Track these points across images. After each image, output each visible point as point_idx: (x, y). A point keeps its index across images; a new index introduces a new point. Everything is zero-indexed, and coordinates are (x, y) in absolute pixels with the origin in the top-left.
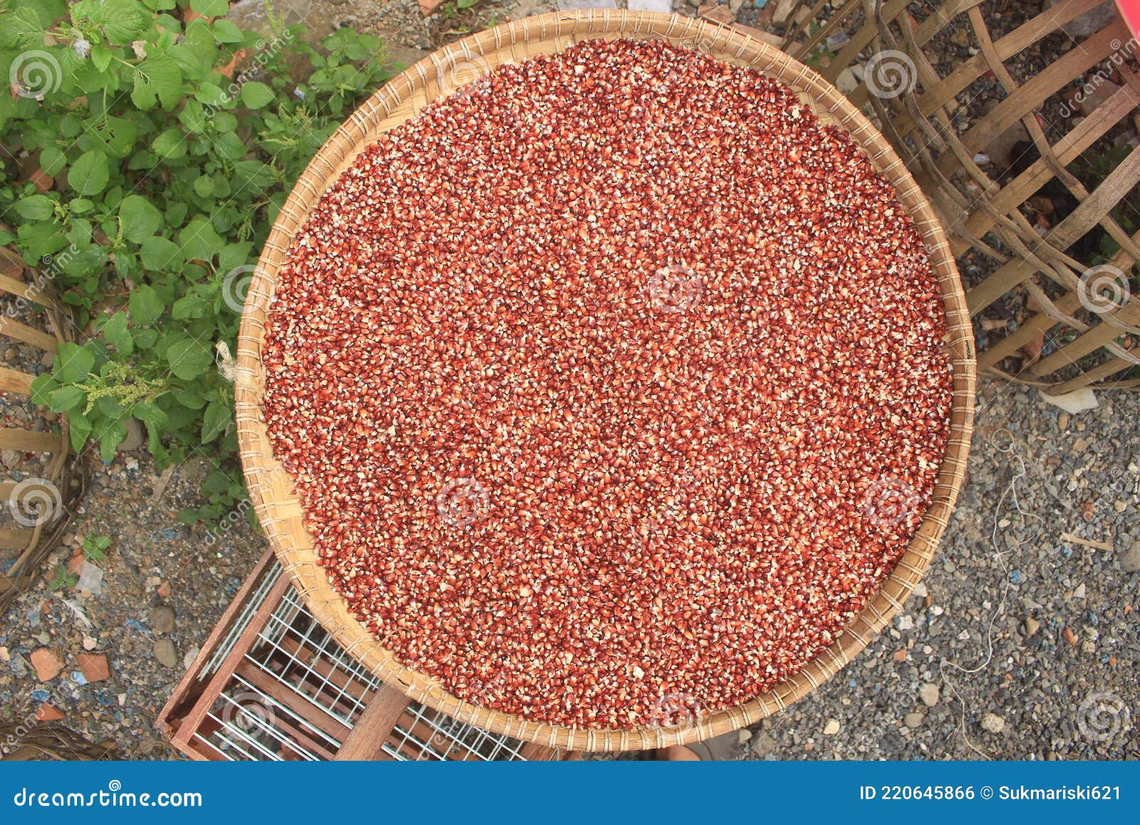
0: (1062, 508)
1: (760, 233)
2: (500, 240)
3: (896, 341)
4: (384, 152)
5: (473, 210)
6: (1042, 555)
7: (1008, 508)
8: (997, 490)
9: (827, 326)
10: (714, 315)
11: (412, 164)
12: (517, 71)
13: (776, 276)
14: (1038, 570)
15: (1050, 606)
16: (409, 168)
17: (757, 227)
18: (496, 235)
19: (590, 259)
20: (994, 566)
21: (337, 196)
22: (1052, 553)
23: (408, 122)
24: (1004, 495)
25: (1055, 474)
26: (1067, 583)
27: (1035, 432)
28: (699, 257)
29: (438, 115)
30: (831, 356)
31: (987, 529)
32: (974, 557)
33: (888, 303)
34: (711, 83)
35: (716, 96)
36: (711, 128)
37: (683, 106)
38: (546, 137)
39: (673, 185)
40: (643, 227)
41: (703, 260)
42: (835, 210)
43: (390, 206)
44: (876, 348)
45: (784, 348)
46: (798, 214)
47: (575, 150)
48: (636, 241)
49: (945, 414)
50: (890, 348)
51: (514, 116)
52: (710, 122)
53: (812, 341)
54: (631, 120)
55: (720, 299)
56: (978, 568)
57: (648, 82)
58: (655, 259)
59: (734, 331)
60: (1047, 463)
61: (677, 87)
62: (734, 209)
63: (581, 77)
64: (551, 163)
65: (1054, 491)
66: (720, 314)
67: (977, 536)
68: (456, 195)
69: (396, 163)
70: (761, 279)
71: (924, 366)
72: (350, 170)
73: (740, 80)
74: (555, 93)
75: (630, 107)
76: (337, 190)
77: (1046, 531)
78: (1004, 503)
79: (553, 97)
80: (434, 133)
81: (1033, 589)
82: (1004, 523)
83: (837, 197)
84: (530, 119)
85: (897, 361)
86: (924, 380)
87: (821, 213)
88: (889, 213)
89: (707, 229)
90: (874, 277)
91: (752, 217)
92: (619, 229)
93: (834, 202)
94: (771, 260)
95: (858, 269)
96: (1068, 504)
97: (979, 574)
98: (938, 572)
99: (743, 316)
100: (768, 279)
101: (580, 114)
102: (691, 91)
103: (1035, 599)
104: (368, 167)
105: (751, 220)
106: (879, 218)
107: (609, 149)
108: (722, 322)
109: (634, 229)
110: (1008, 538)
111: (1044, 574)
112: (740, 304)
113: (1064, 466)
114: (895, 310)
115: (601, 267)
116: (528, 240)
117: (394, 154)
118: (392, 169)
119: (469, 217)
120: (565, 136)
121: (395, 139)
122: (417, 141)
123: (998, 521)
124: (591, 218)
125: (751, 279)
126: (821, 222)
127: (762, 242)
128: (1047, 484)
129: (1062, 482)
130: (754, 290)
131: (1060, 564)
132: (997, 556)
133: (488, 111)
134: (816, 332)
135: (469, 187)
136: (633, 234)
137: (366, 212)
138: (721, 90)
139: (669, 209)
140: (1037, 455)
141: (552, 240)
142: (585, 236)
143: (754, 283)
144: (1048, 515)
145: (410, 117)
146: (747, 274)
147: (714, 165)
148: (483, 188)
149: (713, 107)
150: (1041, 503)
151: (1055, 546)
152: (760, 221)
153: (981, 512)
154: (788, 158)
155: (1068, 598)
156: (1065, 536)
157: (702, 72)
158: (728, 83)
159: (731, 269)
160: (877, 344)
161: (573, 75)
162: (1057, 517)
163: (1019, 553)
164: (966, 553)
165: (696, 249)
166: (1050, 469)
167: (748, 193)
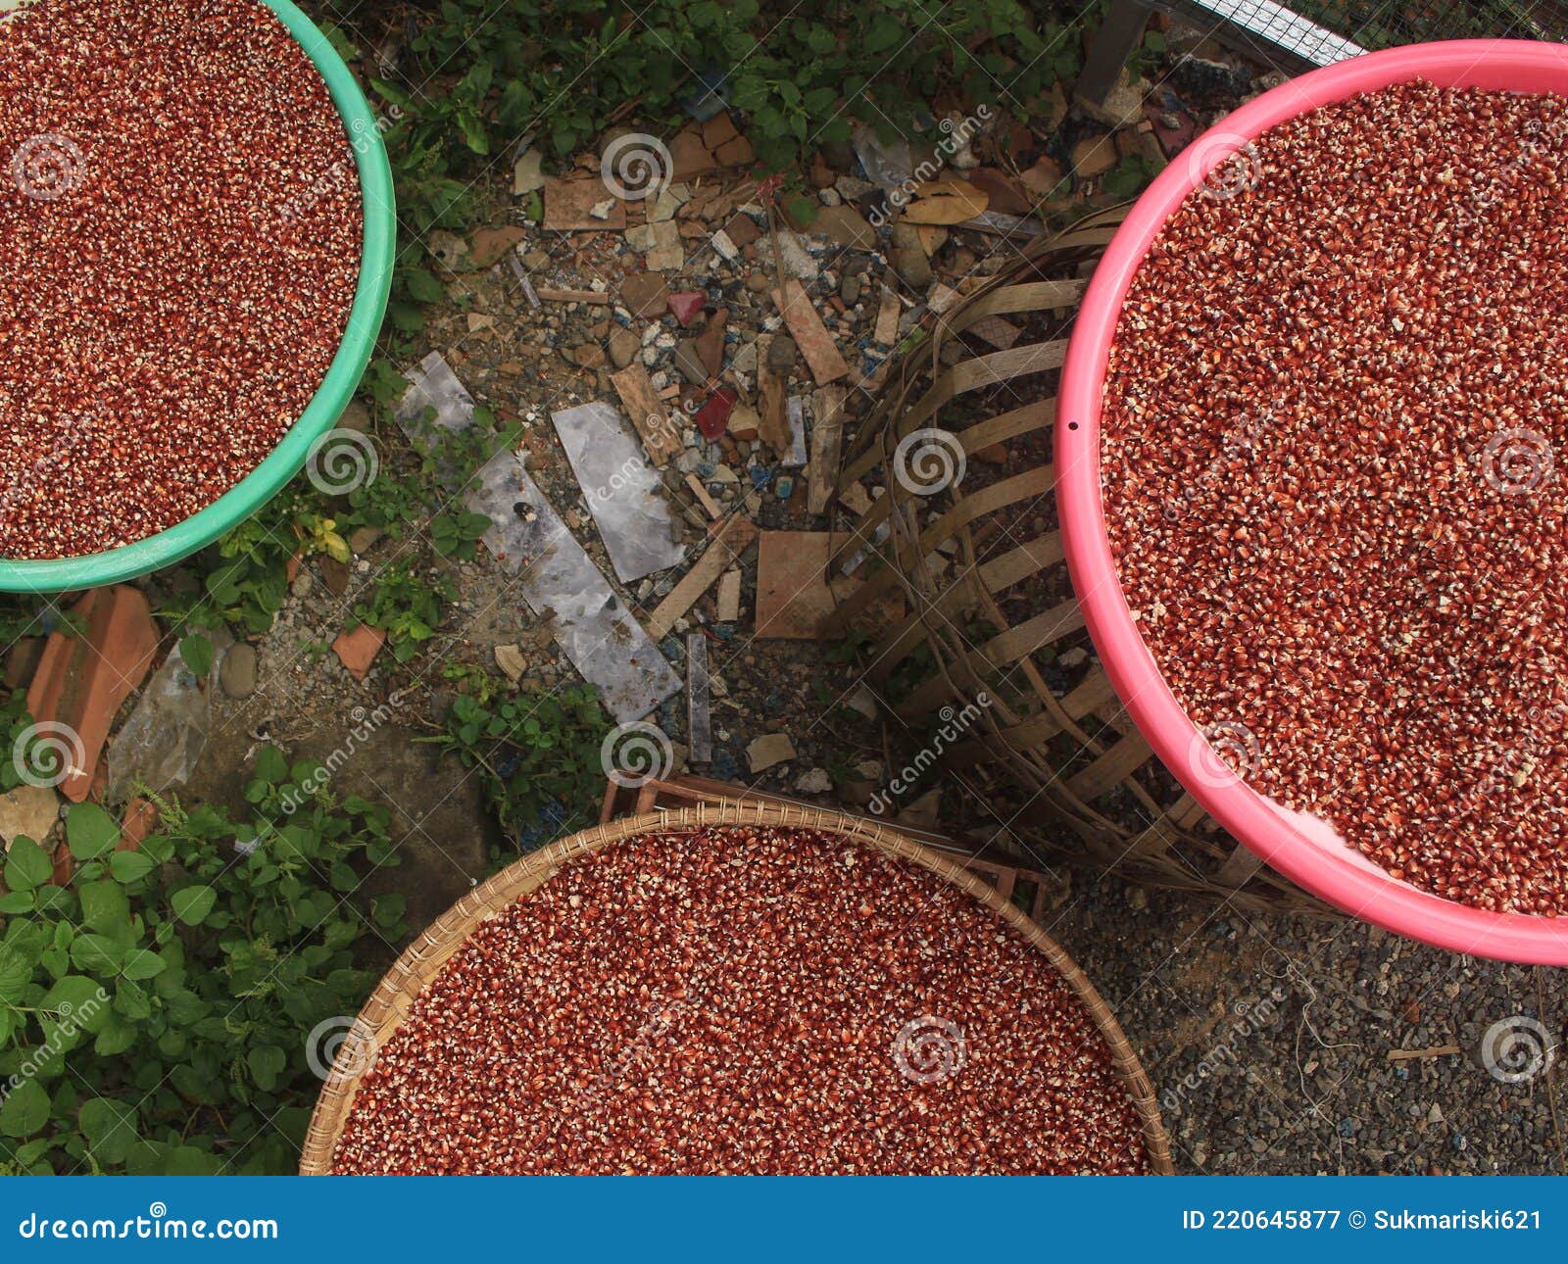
0: (1377, 1020)
1: (854, 1022)
2: (558, 1144)
3: (1057, 1090)
4: (385, 1080)
5: (513, 1118)
6: (1372, 1087)
7: (1308, 1044)
8: (1290, 1028)
9: (969, 1098)
10: (833, 1135)
11: (423, 1085)
12: (502, 925)
13: (889, 1067)
14: (1373, 1105)
15: (1402, 1148)
16: (420, 1091)
17: (849, 1016)
18: (550, 1140)
19: (668, 1131)
20: (1315, 1124)
21: (350, 1152)
22: (1384, 1080)
23: (401, 1033)
24: (1299, 1031)
25: (1357, 979)
26: (1415, 1110)
27: (1315, 936)
28: (791, 1082)
29: (430, 1012)
30: (985, 1135)
31: (1292, 1080)
32: (1286, 1124)
33: (1033, 1047)
34: (737, 863)
35: (747, 873)
36: (756, 915)
37: (713, 901)
38: (568, 999)
39: (733, 1008)
40: (715, 1069)
41: (799, 1083)
42: (935, 959)
43: (416, 1143)
44: (1035, 1106)
45: (926, 1145)
46: (891, 983)
47: (605, 1001)
48: (713, 1086)
49: (1139, 1155)
50: (1053, 1101)
51: (520, 985)
52: (752, 908)
53: (958, 1124)
54: (657, 944)
55: (834, 1116)
56: (1295, 1135)
57: (661, 888)
58: (742, 1100)
59: (862, 1145)
60: (1341, 970)
61: (699, 881)
62: (815, 1007)
63: (581, 908)
64: (583, 1028)
65: (1362, 1002)
66: (840, 1131)
67: (1282, 1094)
68: (486, 1106)
69: (404, 1091)
70: (874, 1079)
71: (1099, 1107)
72: (353, 1113)
73: (770, 844)
74: (556, 938)
75: (650, 929)
76: (347, 1143)
77: (1368, 1055)
78: (1303, 1041)
79: (557, 945)
80: (435, 1036)
81: (1375, 1133)
82: (1310, 1067)
83: (931, 944)
84: (539, 982)
85: (1065, 1112)
86: (1102, 1123)
87: (920, 969)
88: (1000, 939)
89: (791, 1043)
90: (1006, 1025)
91: (837, 1006)
92: (688, 1081)
93: (930, 952)
94: (878, 1049)
95: (984, 1022)
96: (1385, 1015)
97: (1299, 1142)
98: (1247, 1157)
99: (867, 1126)
100: (881, 1075)
101: (595, 952)
102: (717, 881)
103: (1380, 1145)
104: (373, 1104)
105: (839, 1012)
106: (990, 950)
107: (644, 988)
108: (846, 1139)
109: (705, 1074)
110: (1321, 1084)
111: (1381, 1111)
112: (858, 1114)
113: (1364, 966)
114: (1044, 1052)
115: (683, 1134)
116: (590, 1133)
117: (398, 1080)
118: (402, 1097)
119: (511, 1127)
120: (588, 990)
121: (391, 1059)
122: (418, 1055)
123: (1302, 1066)
124: (652, 1082)
125: (863, 1083)
126: (924, 981)
127: (861, 1034)
128: (1351, 996)
129: (1369, 986)
130: (869, 1092)
131: (1398, 1090)
132: (1315, 1111)
133: (487, 986)
134: (959, 1110)
135: (497, 1090)
136: (707, 1080)
137: (390, 1162)
138: (751, 865)
139: (739, 1035)
140: (1326, 963)
141: (617, 1124)
142: (650, 1106)
143: (868, 1086)
144: (1364, 1035)
145: (400, 1023)
146: (855, 1077)
147: (775, 958)
148: (516, 1087)
149: (748, 888)
150: (1351, 1022)
151: (1385, 1072)
152: (851, 1009)
153: (1277, 1064)
154: (858, 915)
155: (1422, 1128)
156: (1394, 1054)
157: (722, 851)
158: (757, 853)
159: (836, 1079)
160: (1035, 1101)
161: (571, 908)
162: (1377, 1032)
163: (1343, 1095)
164: (1275, 1121)
165: (786, 1073)
166: (1349, 974)
167: (826, 977)
